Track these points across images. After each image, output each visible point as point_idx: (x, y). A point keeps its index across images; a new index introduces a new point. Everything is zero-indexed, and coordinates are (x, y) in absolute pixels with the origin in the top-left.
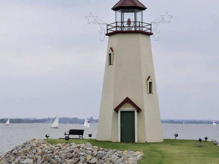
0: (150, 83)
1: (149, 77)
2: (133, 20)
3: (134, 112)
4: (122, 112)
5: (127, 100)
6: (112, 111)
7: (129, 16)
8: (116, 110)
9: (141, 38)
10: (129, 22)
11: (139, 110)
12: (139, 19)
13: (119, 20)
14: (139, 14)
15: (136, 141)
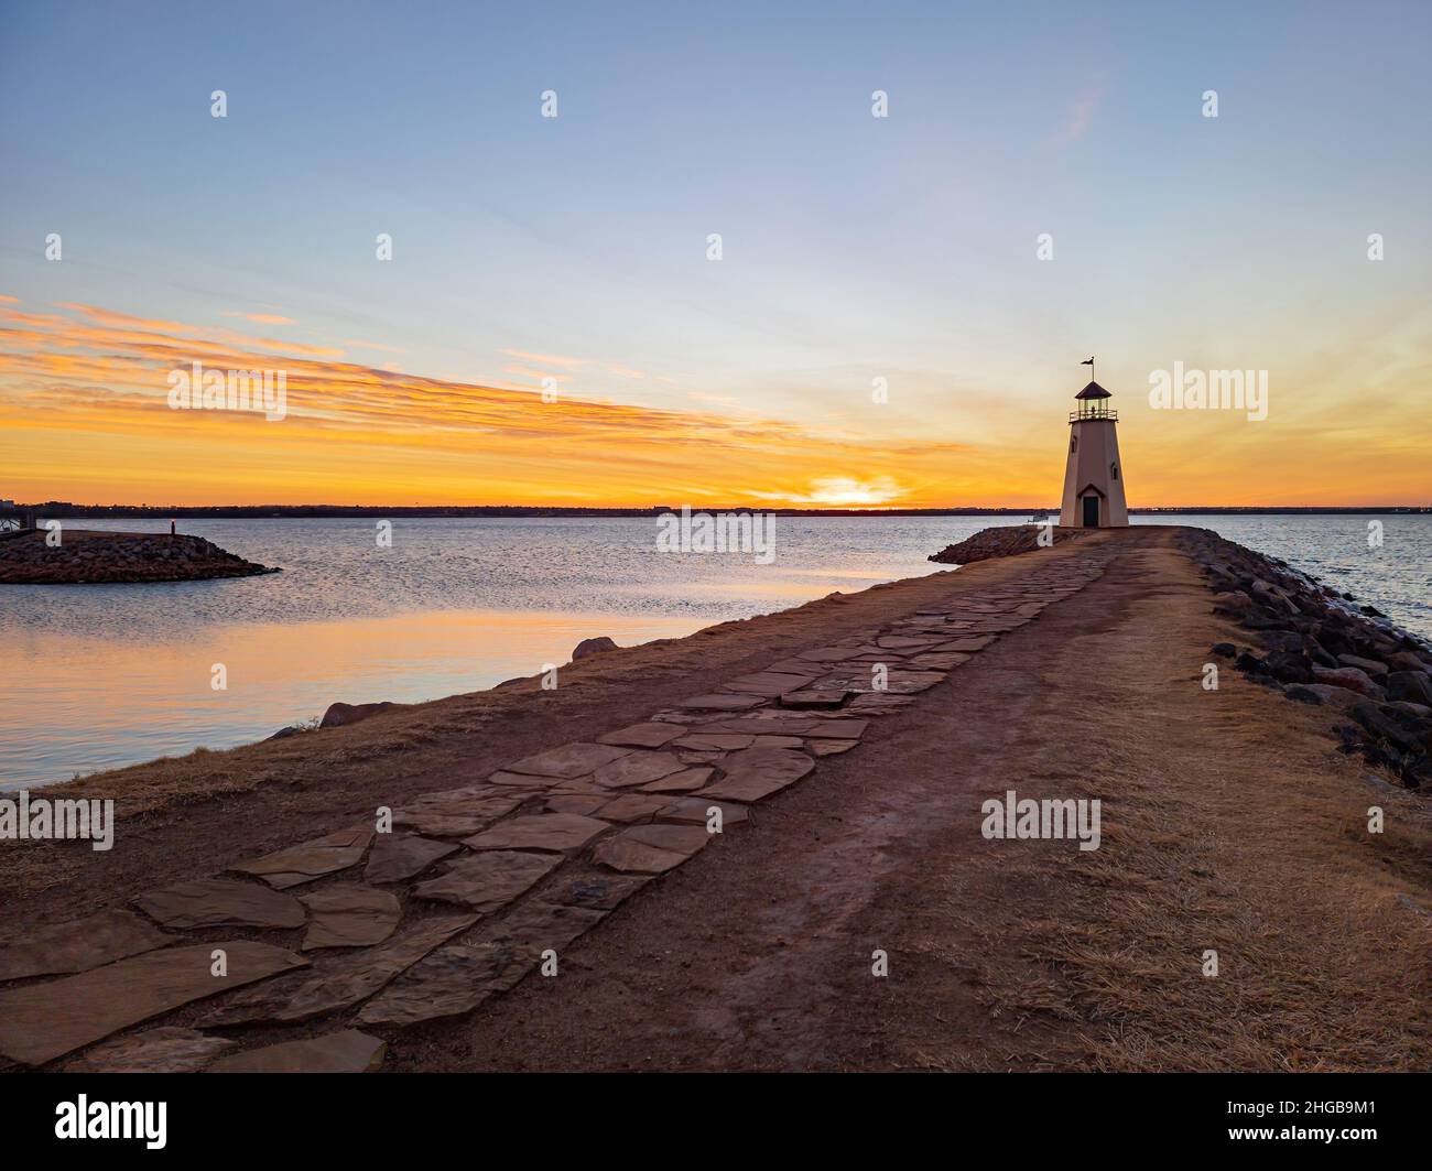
0: (1115, 470)
1: (1114, 464)
2: (1097, 408)
3: (1096, 498)
4: (1085, 498)
5: (1091, 487)
6: (1074, 497)
7: (1093, 403)
8: (1079, 496)
9: (1106, 424)
10: (1093, 410)
11: (1103, 496)
12: (1103, 407)
13: (1083, 409)
14: (1104, 400)
15: (1100, 525)
